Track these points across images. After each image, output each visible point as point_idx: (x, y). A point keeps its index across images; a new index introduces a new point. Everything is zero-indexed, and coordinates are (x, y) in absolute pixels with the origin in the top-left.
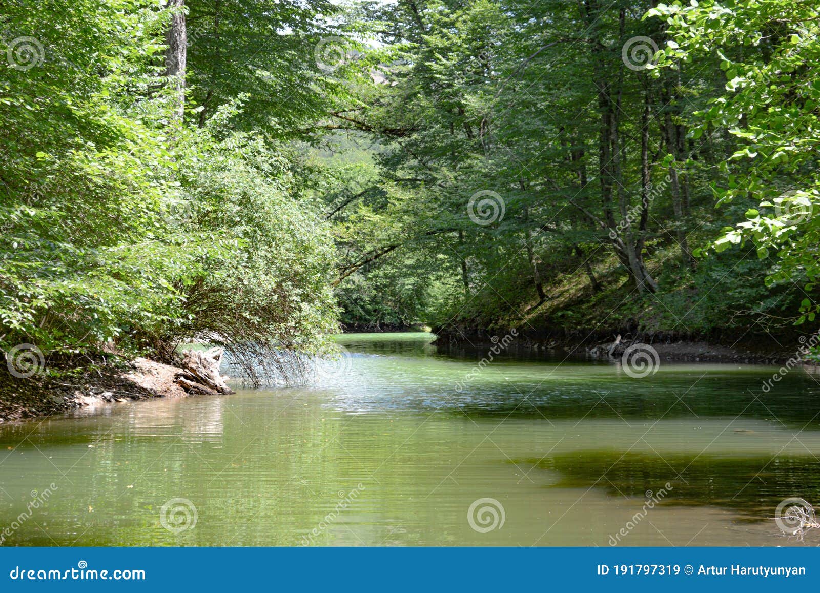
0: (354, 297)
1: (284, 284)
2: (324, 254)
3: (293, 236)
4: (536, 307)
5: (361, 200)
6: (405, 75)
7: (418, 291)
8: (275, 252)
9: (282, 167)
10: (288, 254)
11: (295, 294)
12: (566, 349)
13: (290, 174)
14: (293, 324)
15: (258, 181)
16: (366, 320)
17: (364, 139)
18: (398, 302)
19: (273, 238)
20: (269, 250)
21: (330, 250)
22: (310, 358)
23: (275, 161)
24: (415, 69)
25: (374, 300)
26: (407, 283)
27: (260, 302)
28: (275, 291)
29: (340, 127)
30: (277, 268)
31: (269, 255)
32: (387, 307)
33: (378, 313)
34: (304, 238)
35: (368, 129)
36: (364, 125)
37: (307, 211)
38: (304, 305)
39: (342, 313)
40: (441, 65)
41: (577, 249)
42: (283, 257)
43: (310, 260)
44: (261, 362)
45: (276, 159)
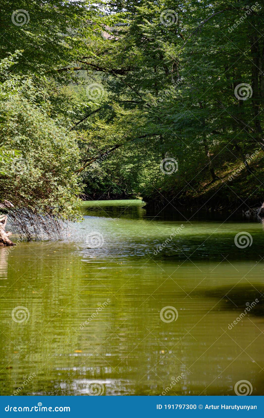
0: (93, 177)
1: (46, 174)
2: (72, 154)
3: (52, 142)
4: (210, 184)
5: (96, 114)
6: (124, 33)
7: (135, 173)
8: (41, 153)
9: (44, 98)
10: (49, 154)
11: (54, 180)
12: (229, 210)
13: (50, 102)
14: (52, 200)
15: (28, 107)
16: (100, 191)
17: (99, 76)
18: (122, 180)
19: (39, 144)
20: (37, 152)
21: (76, 151)
22: (64, 221)
23: (39, 94)
24: (131, 29)
25: (105, 179)
26: (127, 168)
27: (31, 186)
28: (40, 178)
29: (82, 69)
30: (42, 163)
31: (37, 155)
32: (114, 183)
33: (109, 188)
34: (60, 144)
35: (101, 69)
36: (98, 67)
37: (60, 126)
38: (60, 188)
39: (85, 188)
40: (148, 26)
41: (237, 146)
42: (46, 156)
43: (63, 158)
44: (32, 224)
45: (40, 92)
